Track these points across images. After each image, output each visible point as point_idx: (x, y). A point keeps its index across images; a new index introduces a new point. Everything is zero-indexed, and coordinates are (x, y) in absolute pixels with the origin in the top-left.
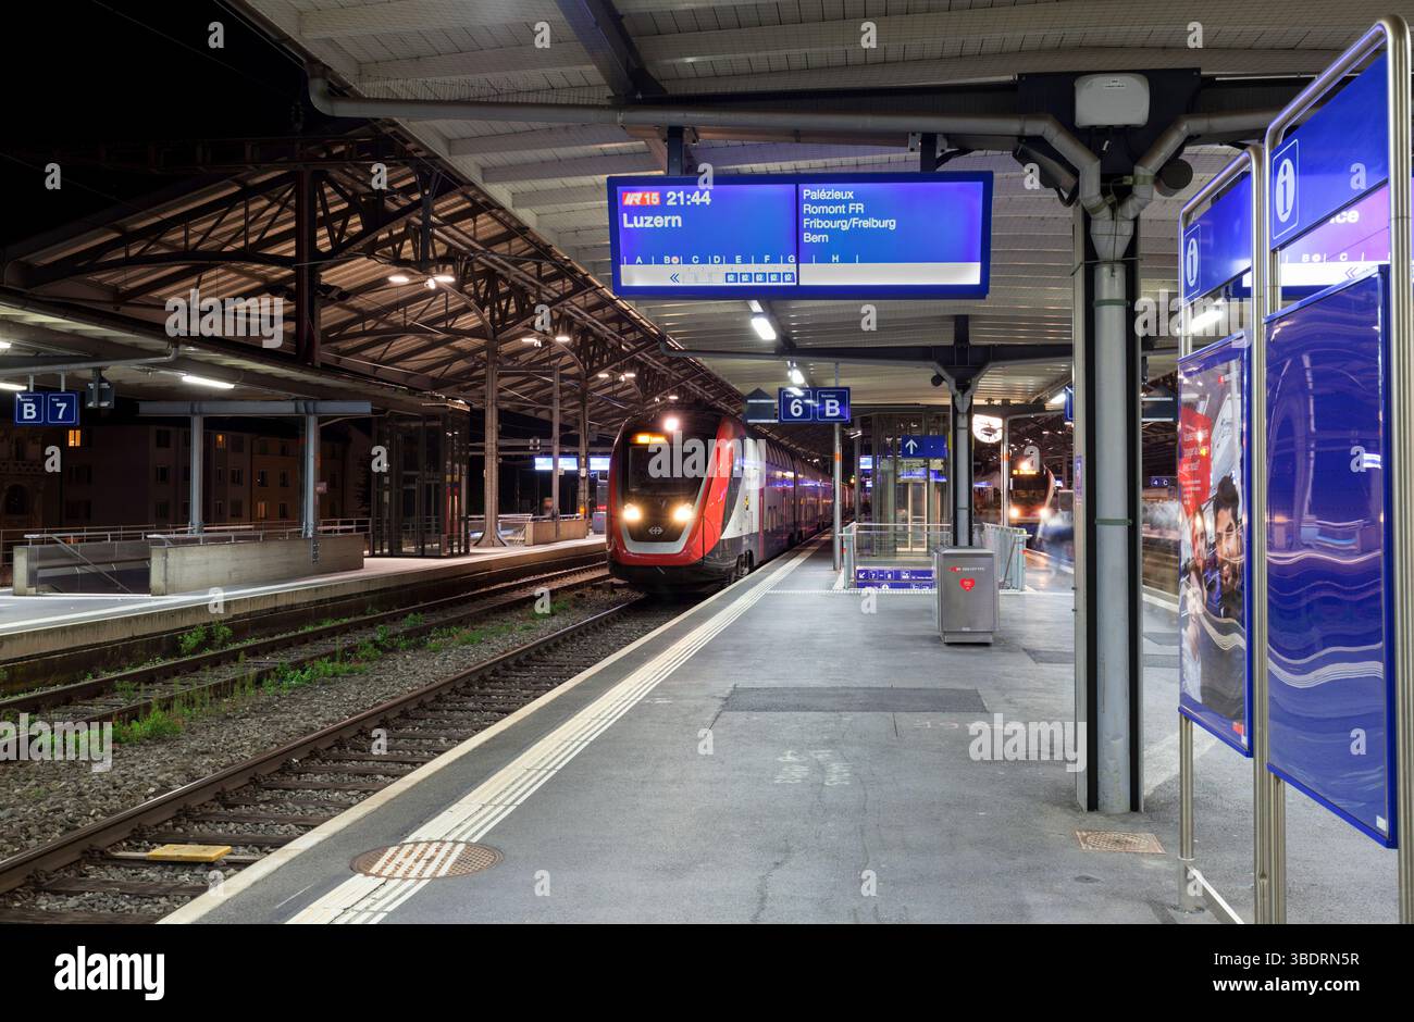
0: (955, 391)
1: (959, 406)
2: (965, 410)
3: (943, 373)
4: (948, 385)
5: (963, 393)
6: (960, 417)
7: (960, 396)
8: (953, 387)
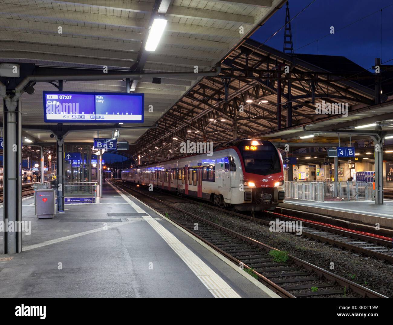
0: (58, 139)
1: (59, 144)
2: (61, 146)
3: (54, 134)
4: (56, 137)
5: (60, 140)
6: (59, 148)
7: (59, 141)
8: (57, 138)
